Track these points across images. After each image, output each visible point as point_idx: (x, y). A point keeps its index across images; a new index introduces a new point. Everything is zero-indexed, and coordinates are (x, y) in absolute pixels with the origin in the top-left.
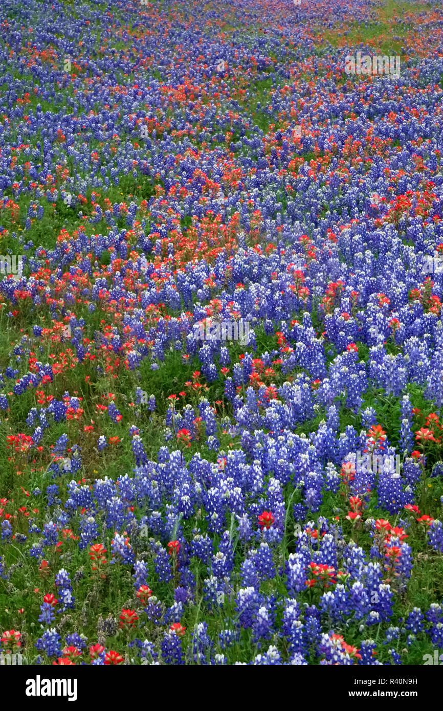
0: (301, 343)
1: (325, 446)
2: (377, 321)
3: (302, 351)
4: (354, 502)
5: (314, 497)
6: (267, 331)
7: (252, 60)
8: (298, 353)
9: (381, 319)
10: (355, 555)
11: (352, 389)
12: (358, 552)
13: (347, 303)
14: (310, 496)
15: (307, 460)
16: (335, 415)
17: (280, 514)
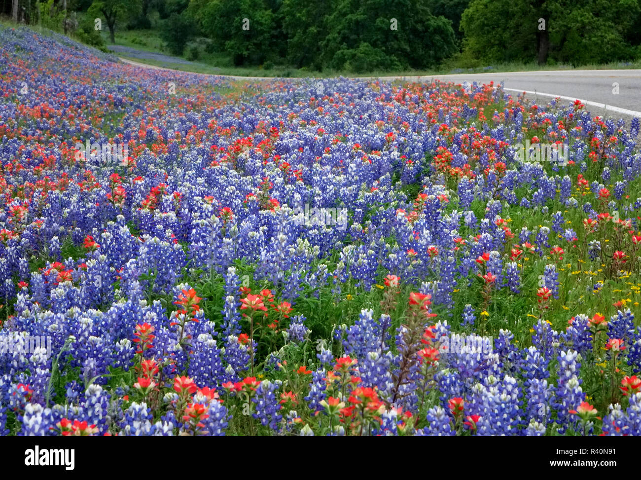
0: (108, 234)
1: (121, 323)
2: (203, 214)
3: (108, 243)
4: (147, 367)
5: (94, 369)
6: (75, 241)
7: (109, 97)
8: (104, 246)
9: (209, 212)
10: (136, 414)
11: (164, 261)
12: (141, 410)
13: (169, 202)
14: (88, 369)
15: (89, 326)
16: (138, 293)
17: (41, 386)
